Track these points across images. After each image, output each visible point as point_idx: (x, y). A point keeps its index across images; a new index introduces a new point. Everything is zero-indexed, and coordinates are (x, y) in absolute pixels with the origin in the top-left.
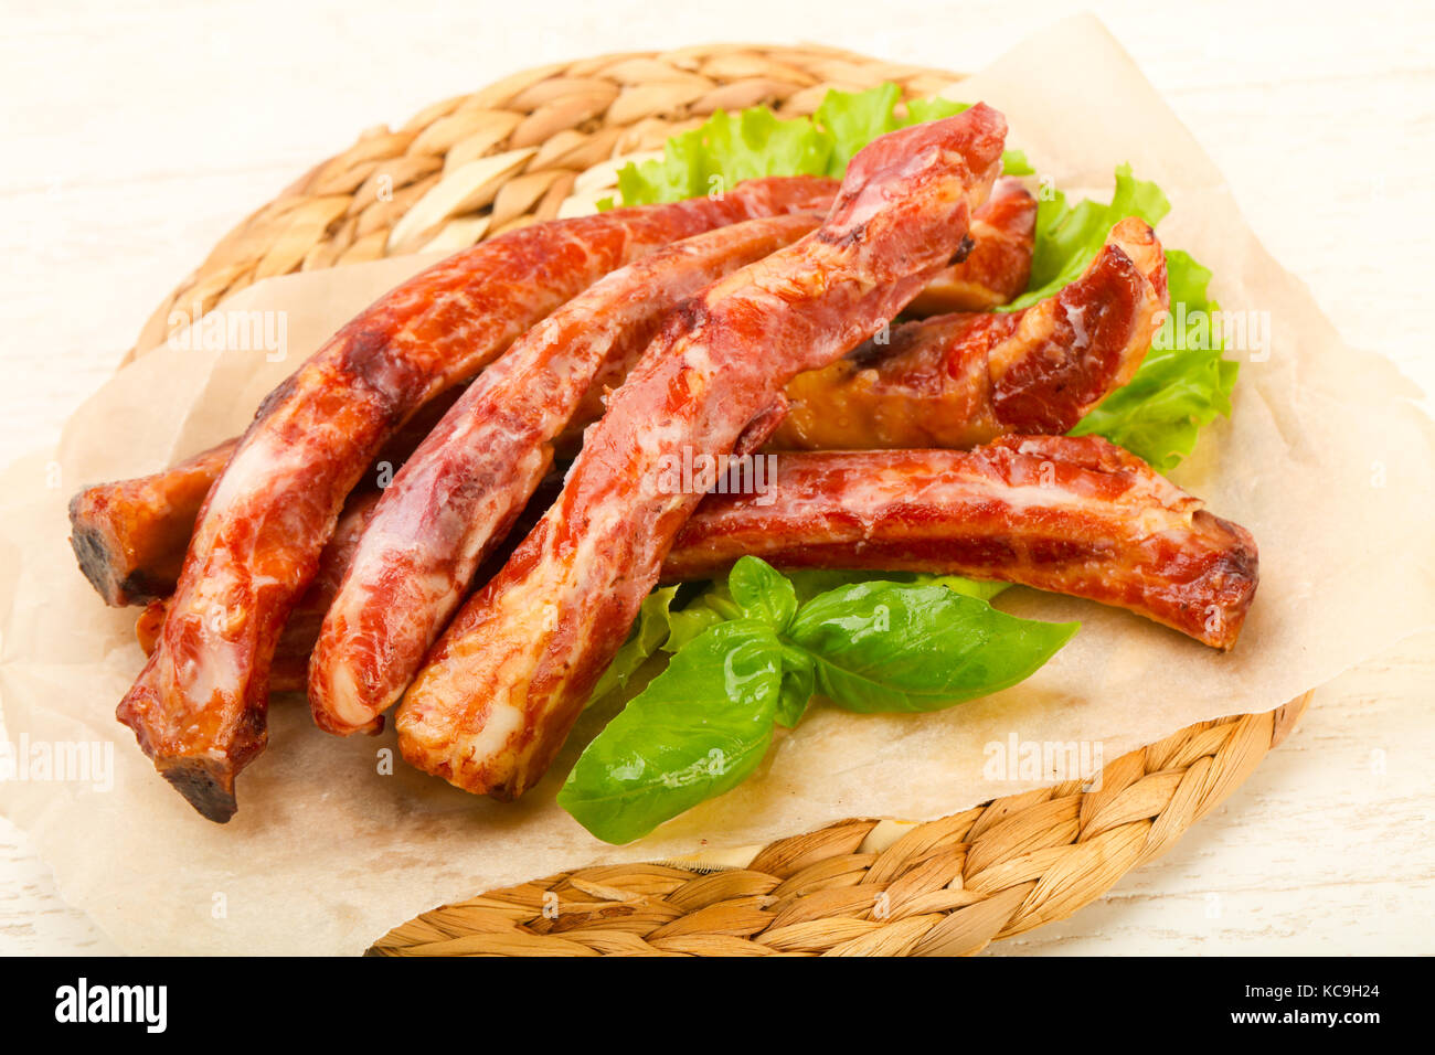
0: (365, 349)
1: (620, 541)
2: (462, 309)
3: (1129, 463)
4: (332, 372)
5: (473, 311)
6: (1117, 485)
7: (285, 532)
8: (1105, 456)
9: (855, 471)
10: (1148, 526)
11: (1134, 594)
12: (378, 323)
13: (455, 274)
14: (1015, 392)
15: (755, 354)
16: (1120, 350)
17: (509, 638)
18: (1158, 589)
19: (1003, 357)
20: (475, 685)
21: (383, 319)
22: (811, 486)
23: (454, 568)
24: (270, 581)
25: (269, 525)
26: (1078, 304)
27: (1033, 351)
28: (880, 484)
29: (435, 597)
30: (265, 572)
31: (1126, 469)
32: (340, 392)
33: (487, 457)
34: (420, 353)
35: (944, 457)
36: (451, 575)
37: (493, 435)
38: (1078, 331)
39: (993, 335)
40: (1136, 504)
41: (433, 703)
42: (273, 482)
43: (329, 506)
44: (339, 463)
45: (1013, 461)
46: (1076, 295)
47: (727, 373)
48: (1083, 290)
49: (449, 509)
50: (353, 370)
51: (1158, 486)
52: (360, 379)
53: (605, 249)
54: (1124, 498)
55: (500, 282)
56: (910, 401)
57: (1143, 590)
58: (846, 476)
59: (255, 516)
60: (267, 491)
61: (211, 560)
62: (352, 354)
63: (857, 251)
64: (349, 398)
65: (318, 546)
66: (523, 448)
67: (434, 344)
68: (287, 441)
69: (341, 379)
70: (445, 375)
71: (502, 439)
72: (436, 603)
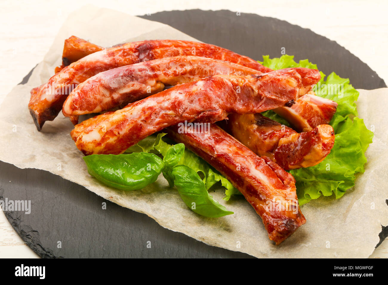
1: (150, 111)
6: (281, 187)
9: (228, 142)
14: (280, 151)
19: (283, 141)
22: (213, 137)
23: (113, 92)
27: (289, 143)
28: (229, 148)
29: (103, 95)
31: (289, 186)
33: (140, 73)
35: (250, 153)
36: (111, 94)
37: (145, 70)
38: (299, 144)
39: (285, 135)
40: (280, 193)
45: (263, 164)
47: (205, 92)
49: (121, 78)
54: (279, 190)
56: (258, 138)
58: (224, 141)
66: (151, 77)
71: (147, 72)
72: (103, 97)
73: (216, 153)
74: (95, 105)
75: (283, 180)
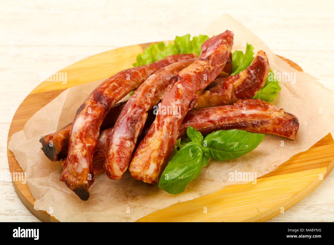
0: (98, 96)
1: (171, 126)
2: (116, 86)
3: (266, 103)
4: (92, 101)
5: (118, 86)
6: (266, 108)
7: (90, 135)
8: (261, 102)
9: (211, 112)
10: (275, 116)
11: (275, 130)
12: (99, 90)
13: (112, 79)
14: (240, 91)
15: (191, 85)
16: (263, 78)
17: (151, 148)
18: (279, 129)
19: (236, 83)
20: (146, 159)
21: (100, 89)
22: (203, 116)
24: (89, 145)
25: (86, 133)
26: (252, 70)
27: (243, 81)
28: (217, 114)
30: (88, 143)
31: (266, 105)
32: (95, 105)
33: (136, 115)
34: (110, 95)
35: (228, 107)
37: (136, 111)
38: (253, 75)
39: (234, 79)
40: (271, 111)
41: (137, 164)
42: (86, 124)
43: (97, 129)
44: (98, 119)
45: (244, 105)
46: (252, 68)
47: (186, 89)
48: (254, 66)
50: (97, 100)
51: (274, 107)
52: (98, 102)
53: (142, 72)
54: (268, 110)
55: (123, 80)
56: (218, 96)
57: (276, 129)
58: (209, 113)
59: (83, 131)
60: (85, 126)
61: (76, 142)
62: (96, 97)
63: (209, 61)
64: (97, 106)
65: (97, 137)
67: (112, 93)
68: (86, 116)
69: (95, 102)
70: (116, 99)
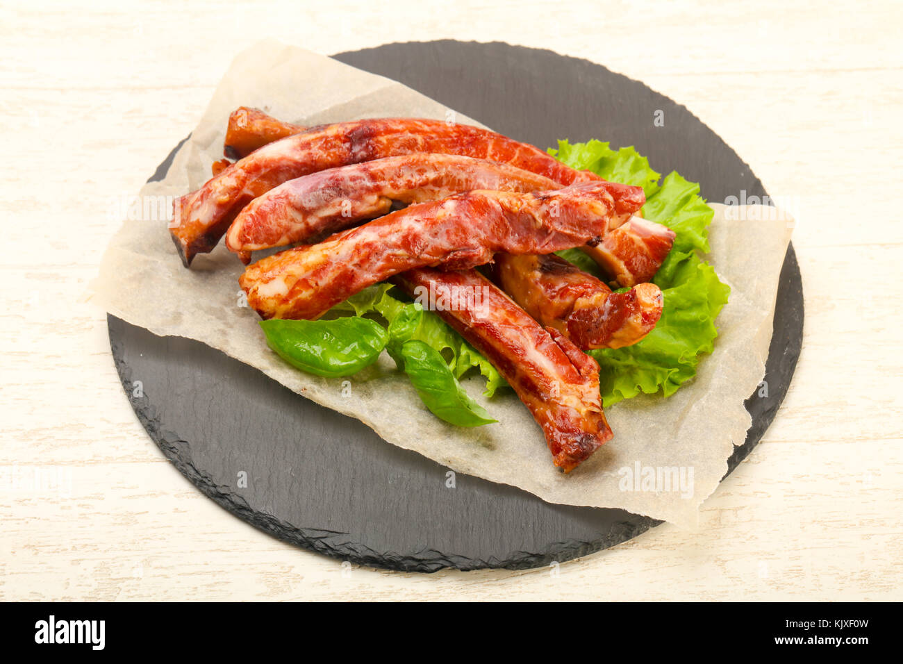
3: (590, 377)
6: (577, 380)
10: (567, 401)
14: (576, 320)
19: (581, 302)
23: (308, 215)
27: (591, 309)
28: (494, 312)
29: (293, 220)
33: (352, 184)
35: (529, 321)
36: (304, 218)
37: (361, 178)
38: (606, 313)
39: (586, 292)
40: (573, 391)
45: (547, 341)
47: (457, 219)
49: (321, 192)
54: (572, 385)
63: (541, 204)
66: (370, 191)
71: (363, 181)
72: (293, 223)
73: (473, 321)
74: (279, 236)
75: (579, 369)
